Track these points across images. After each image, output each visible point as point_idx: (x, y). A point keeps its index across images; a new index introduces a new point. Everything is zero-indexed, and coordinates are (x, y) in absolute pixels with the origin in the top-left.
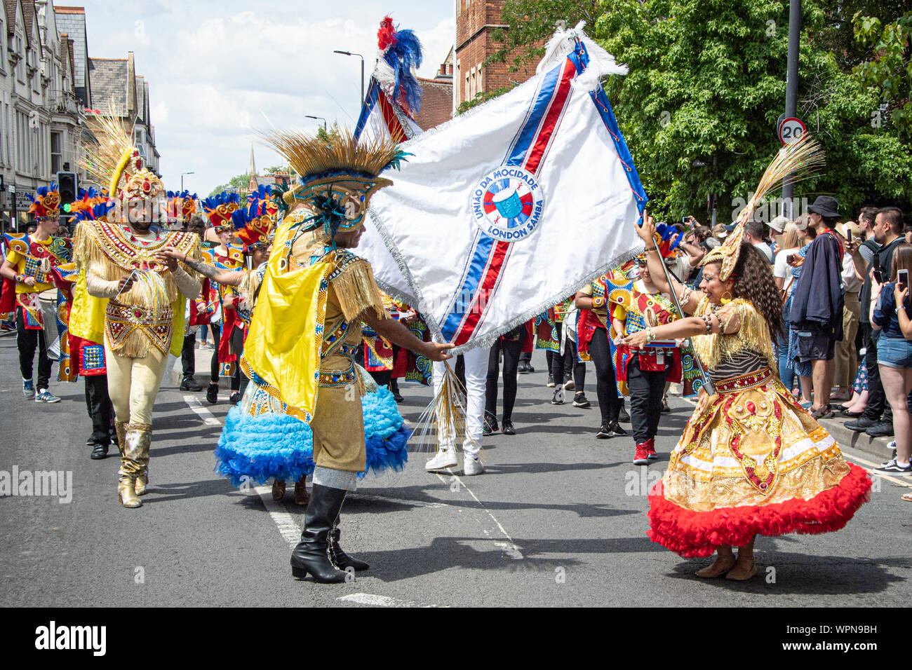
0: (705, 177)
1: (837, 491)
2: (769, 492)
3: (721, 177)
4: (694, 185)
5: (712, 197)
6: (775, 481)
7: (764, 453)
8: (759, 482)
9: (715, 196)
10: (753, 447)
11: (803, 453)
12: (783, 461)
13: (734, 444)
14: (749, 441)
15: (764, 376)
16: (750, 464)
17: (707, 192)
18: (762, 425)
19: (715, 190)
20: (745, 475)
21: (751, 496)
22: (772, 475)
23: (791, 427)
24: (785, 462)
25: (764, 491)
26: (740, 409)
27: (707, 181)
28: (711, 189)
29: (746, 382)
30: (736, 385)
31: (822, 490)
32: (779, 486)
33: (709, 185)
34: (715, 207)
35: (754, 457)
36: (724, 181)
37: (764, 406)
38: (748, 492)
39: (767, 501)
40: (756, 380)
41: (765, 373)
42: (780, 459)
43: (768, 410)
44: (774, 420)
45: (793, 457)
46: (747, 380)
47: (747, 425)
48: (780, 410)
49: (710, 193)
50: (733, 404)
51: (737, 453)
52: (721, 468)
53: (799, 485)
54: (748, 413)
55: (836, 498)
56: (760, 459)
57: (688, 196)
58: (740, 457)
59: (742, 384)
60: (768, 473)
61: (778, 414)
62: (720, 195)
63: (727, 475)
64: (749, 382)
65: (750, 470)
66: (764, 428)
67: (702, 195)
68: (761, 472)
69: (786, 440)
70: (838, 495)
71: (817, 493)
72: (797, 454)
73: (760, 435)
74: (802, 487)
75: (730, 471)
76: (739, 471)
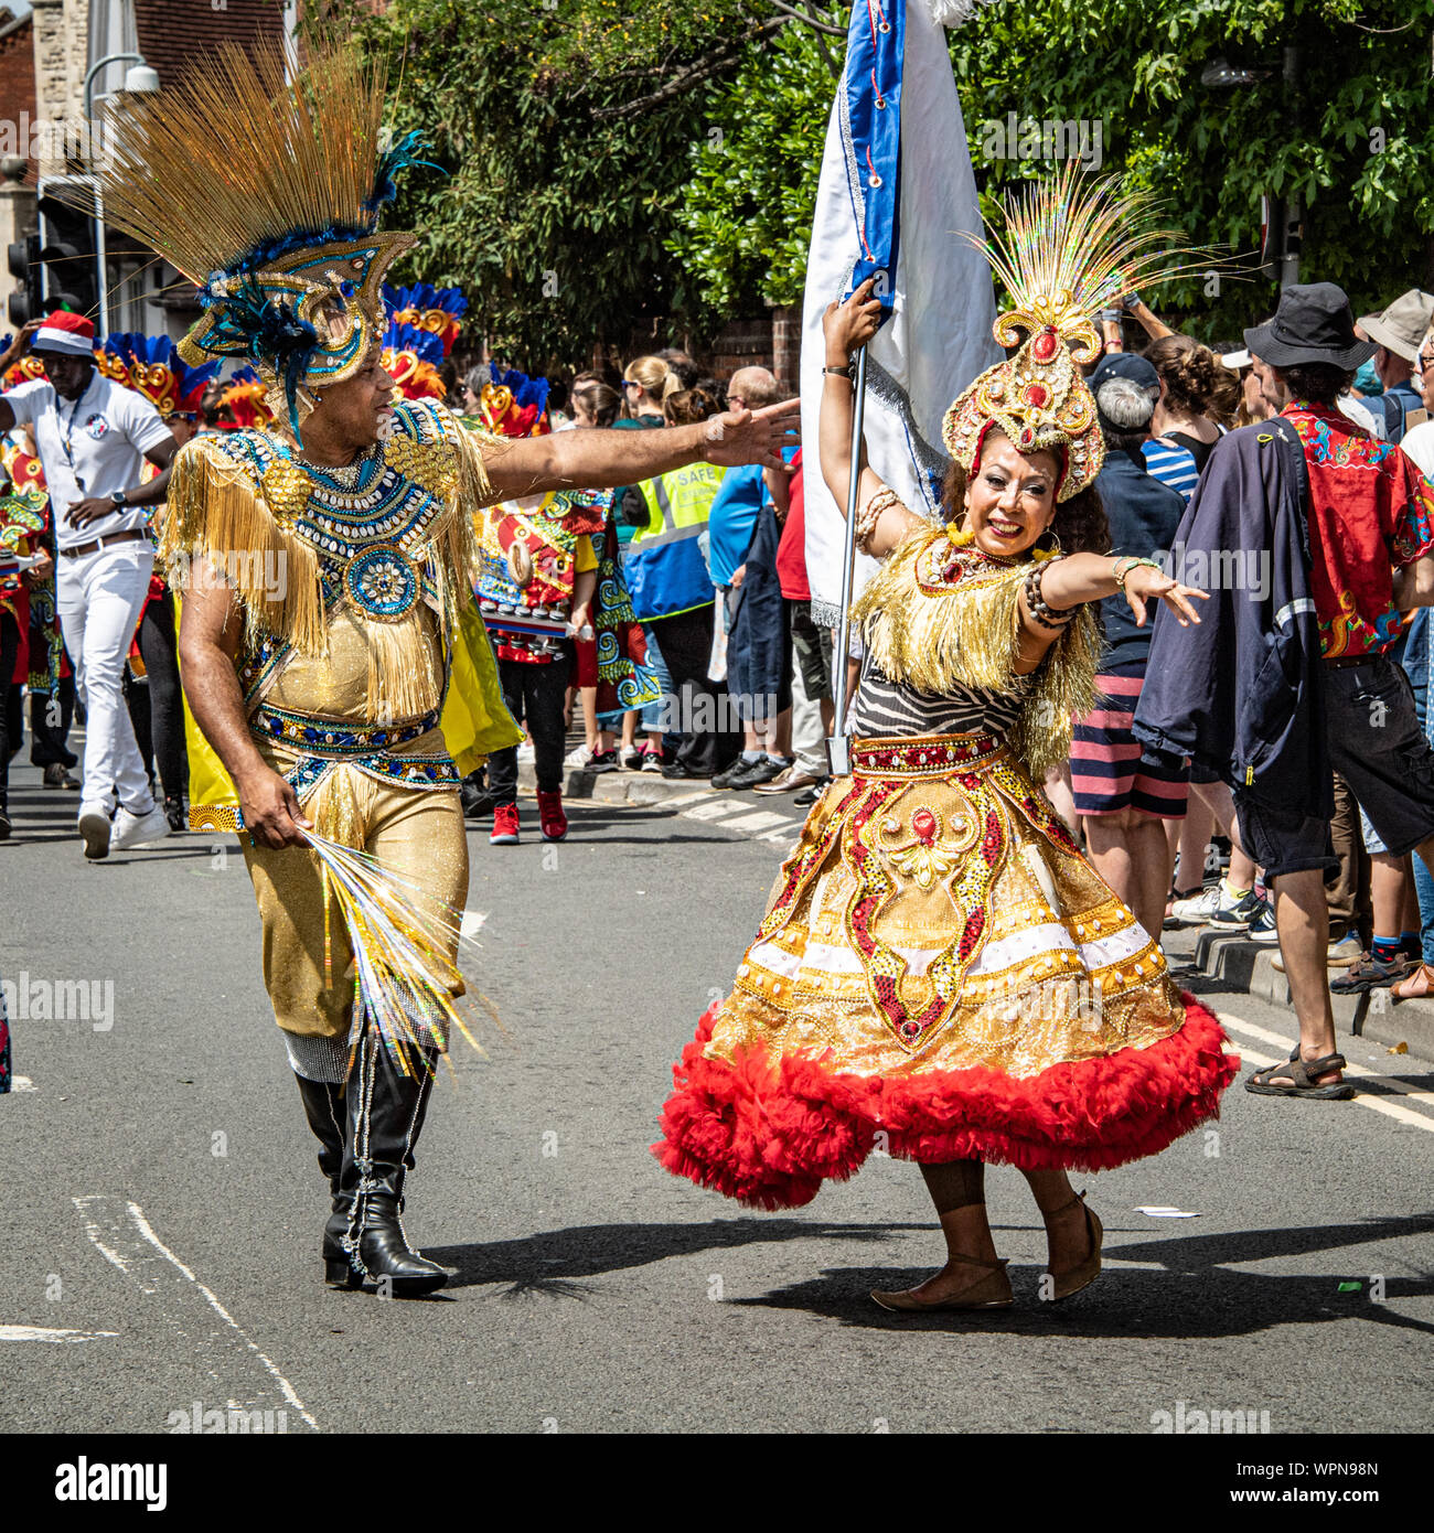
0: (1249, 129)
1: (1099, 1068)
2: (918, 1046)
3: (1311, 130)
4: (1211, 164)
5: (1278, 207)
6: (945, 1023)
7: (931, 945)
8: (901, 1018)
9: (1291, 201)
10: (907, 928)
11: (1031, 959)
12: (979, 972)
13: (862, 916)
14: (898, 912)
15: (975, 750)
16: (889, 969)
17: (1258, 189)
18: (943, 874)
19: (1289, 179)
20: (870, 994)
21: (875, 1051)
22: (939, 1005)
23: (1017, 890)
24: (984, 978)
25: (908, 1042)
26: (892, 826)
27: (1257, 146)
28: (1276, 175)
29: (923, 758)
30: (896, 761)
31: (1059, 1059)
32: (951, 1034)
33: (1267, 160)
34: (1295, 246)
35: (904, 953)
36: (1326, 143)
37: (959, 824)
38: (870, 1041)
39: (908, 1068)
40: (950, 755)
41: (979, 745)
42: (971, 967)
43: (968, 836)
44: (978, 865)
45: (1006, 965)
46: (928, 753)
47: (904, 867)
48: (998, 842)
49: (1270, 192)
50: (878, 811)
51: (863, 939)
52: (818, 973)
53: (1006, 1039)
54: (912, 838)
55: (1093, 1084)
56: (918, 960)
57: (1186, 207)
58: (867, 948)
59: (912, 759)
60: (929, 999)
61: (994, 850)
62: (1311, 197)
63: (826, 991)
64: (931, 760)
65: (885, 985)
66: (946, 884)
67: (1239, 203)
68: (915, 993)
69: (999, 922)
70: (1102, 1076)
71: (1046, 1064)
72: (1018, 958)
73: (933, 898)
74: (1012, 1047)
75: (837, 982)
76: (856, 983)
